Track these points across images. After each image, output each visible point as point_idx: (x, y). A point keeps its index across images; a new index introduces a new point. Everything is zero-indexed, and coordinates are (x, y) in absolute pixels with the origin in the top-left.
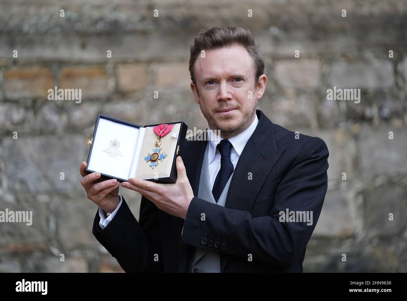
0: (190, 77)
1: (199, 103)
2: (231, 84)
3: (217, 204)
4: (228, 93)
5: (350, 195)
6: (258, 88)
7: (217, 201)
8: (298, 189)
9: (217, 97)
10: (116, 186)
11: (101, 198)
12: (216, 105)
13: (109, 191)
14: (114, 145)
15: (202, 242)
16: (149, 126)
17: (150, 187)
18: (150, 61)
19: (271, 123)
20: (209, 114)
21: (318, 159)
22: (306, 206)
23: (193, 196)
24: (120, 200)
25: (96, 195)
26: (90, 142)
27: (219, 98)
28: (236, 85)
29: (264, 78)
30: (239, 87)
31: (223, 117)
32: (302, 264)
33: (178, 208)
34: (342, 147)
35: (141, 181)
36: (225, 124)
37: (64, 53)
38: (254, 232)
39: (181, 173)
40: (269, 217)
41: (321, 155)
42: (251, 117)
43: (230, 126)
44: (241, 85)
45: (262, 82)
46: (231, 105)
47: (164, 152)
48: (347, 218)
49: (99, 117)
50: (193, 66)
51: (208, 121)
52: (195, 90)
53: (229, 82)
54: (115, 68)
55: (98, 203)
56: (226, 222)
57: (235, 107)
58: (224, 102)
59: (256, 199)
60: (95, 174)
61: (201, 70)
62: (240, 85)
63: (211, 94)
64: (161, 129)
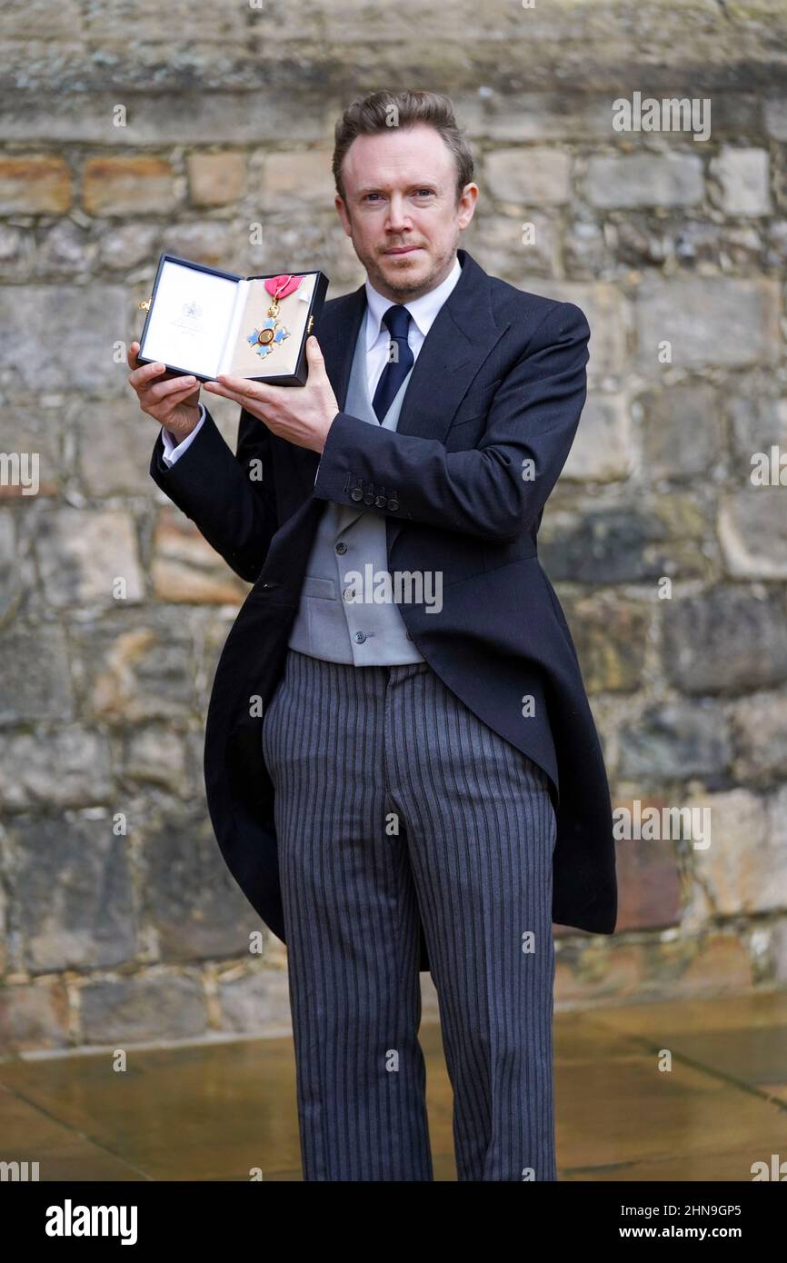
0: (334, 185)
1: (351, 235)
2: (411, 202)
3: (382, 426)
4: (405, 217)
5: (620, 403)
6: (461, 208)
7: (381, 421)
8: (532, 399)
9: (385, 224)
10: (195, 389)
11: (166, 412)
12: (383, 240)
13: (180, 397)
14: (192, 311)
15: (353, 496)
16: (257, 278)
17: (257, 393)
18: (252, 147)
19: (485, 273)
20: (369, 258)
21: (571, 343)
22: (546, 431)
23: (337, 411)
24: (201, 415)
25: (157, 406)
26: (147, 306)
27: (388, 227)
28: (419, 203)
29: (473, 190)
30: (424, 207)
31: (396, 262)
32: (536, 537)
33: (309, 432)
34: (607, 313)
35: (240, 381)
36: (397, 277)
37: (90, 129)
38: (449, 479)
39: (315, 368)
40: (477, 451)
41: (576, 336)
42: (448, 264)
43: (408, 281)
44: (431, 203)
45: (468, 197)
46: (410, 240)
47: (285, 328)
48: (615, 445)
49: (163, 259)
50: (340, 165)
51: (367, 269)
52: (344, 210)
53: (408, 198)
54: (186, 154)
55: (160, 419)
56: (397, 460)
57: (417, 244)
58: (397, 236)
59: (454, 418)
60: (155, 366)
61: (356, 173)
62: (426, 203)
63: (373, 219)
64: (279, 285)
